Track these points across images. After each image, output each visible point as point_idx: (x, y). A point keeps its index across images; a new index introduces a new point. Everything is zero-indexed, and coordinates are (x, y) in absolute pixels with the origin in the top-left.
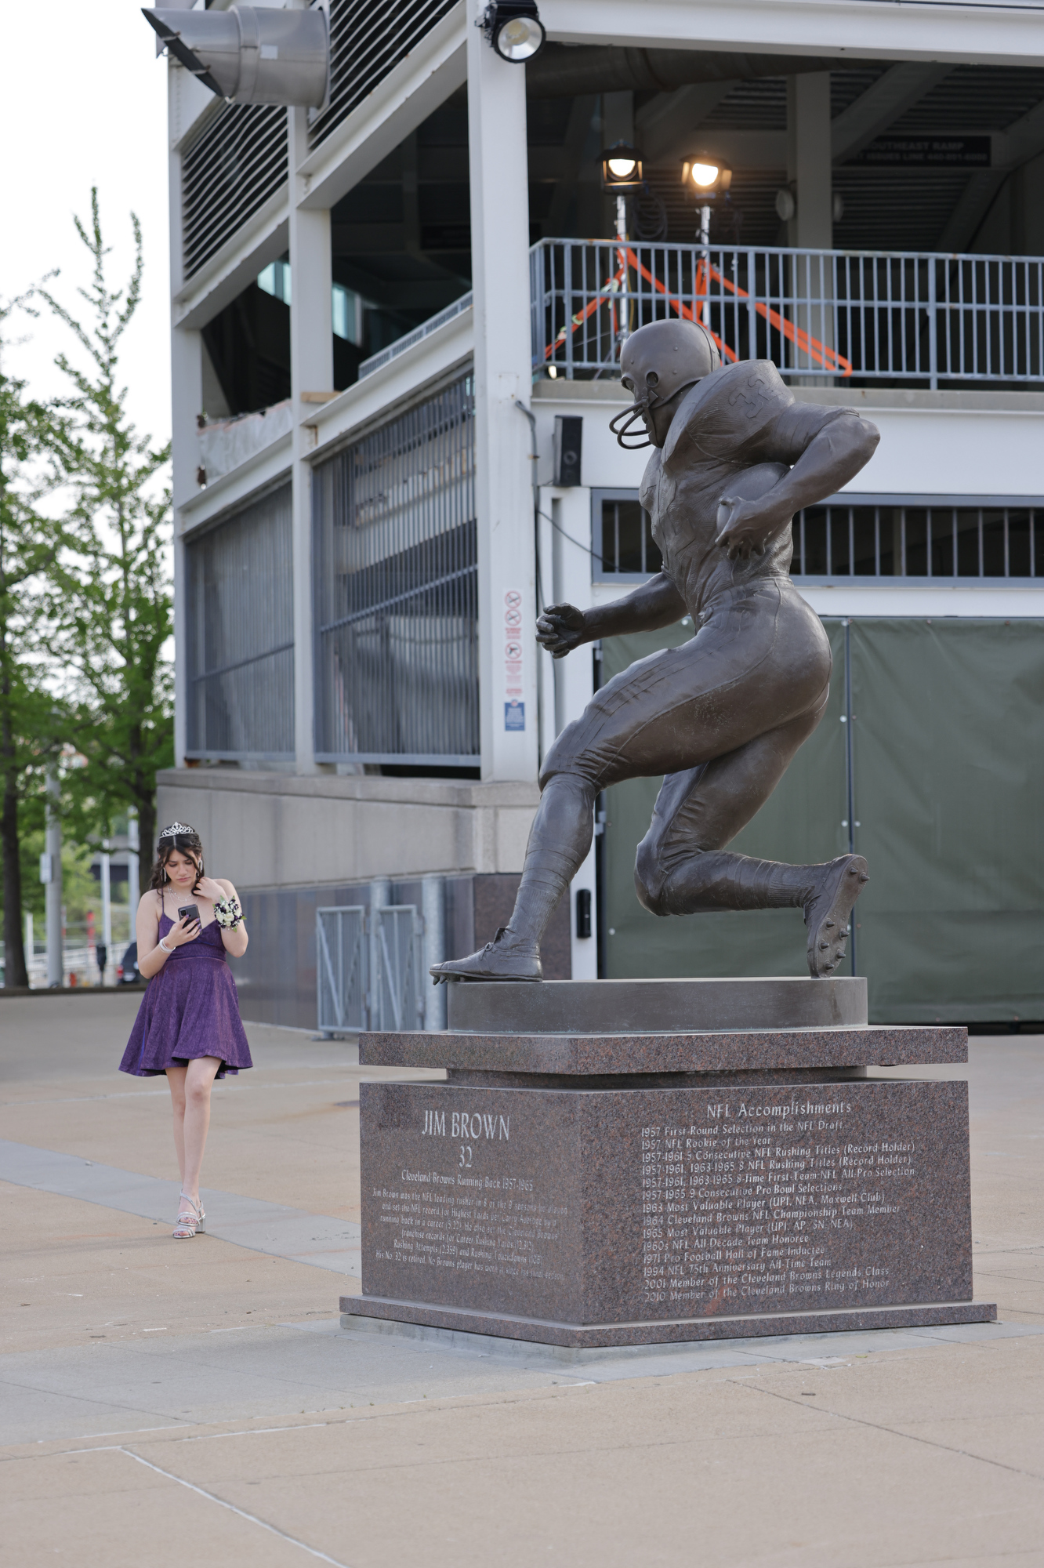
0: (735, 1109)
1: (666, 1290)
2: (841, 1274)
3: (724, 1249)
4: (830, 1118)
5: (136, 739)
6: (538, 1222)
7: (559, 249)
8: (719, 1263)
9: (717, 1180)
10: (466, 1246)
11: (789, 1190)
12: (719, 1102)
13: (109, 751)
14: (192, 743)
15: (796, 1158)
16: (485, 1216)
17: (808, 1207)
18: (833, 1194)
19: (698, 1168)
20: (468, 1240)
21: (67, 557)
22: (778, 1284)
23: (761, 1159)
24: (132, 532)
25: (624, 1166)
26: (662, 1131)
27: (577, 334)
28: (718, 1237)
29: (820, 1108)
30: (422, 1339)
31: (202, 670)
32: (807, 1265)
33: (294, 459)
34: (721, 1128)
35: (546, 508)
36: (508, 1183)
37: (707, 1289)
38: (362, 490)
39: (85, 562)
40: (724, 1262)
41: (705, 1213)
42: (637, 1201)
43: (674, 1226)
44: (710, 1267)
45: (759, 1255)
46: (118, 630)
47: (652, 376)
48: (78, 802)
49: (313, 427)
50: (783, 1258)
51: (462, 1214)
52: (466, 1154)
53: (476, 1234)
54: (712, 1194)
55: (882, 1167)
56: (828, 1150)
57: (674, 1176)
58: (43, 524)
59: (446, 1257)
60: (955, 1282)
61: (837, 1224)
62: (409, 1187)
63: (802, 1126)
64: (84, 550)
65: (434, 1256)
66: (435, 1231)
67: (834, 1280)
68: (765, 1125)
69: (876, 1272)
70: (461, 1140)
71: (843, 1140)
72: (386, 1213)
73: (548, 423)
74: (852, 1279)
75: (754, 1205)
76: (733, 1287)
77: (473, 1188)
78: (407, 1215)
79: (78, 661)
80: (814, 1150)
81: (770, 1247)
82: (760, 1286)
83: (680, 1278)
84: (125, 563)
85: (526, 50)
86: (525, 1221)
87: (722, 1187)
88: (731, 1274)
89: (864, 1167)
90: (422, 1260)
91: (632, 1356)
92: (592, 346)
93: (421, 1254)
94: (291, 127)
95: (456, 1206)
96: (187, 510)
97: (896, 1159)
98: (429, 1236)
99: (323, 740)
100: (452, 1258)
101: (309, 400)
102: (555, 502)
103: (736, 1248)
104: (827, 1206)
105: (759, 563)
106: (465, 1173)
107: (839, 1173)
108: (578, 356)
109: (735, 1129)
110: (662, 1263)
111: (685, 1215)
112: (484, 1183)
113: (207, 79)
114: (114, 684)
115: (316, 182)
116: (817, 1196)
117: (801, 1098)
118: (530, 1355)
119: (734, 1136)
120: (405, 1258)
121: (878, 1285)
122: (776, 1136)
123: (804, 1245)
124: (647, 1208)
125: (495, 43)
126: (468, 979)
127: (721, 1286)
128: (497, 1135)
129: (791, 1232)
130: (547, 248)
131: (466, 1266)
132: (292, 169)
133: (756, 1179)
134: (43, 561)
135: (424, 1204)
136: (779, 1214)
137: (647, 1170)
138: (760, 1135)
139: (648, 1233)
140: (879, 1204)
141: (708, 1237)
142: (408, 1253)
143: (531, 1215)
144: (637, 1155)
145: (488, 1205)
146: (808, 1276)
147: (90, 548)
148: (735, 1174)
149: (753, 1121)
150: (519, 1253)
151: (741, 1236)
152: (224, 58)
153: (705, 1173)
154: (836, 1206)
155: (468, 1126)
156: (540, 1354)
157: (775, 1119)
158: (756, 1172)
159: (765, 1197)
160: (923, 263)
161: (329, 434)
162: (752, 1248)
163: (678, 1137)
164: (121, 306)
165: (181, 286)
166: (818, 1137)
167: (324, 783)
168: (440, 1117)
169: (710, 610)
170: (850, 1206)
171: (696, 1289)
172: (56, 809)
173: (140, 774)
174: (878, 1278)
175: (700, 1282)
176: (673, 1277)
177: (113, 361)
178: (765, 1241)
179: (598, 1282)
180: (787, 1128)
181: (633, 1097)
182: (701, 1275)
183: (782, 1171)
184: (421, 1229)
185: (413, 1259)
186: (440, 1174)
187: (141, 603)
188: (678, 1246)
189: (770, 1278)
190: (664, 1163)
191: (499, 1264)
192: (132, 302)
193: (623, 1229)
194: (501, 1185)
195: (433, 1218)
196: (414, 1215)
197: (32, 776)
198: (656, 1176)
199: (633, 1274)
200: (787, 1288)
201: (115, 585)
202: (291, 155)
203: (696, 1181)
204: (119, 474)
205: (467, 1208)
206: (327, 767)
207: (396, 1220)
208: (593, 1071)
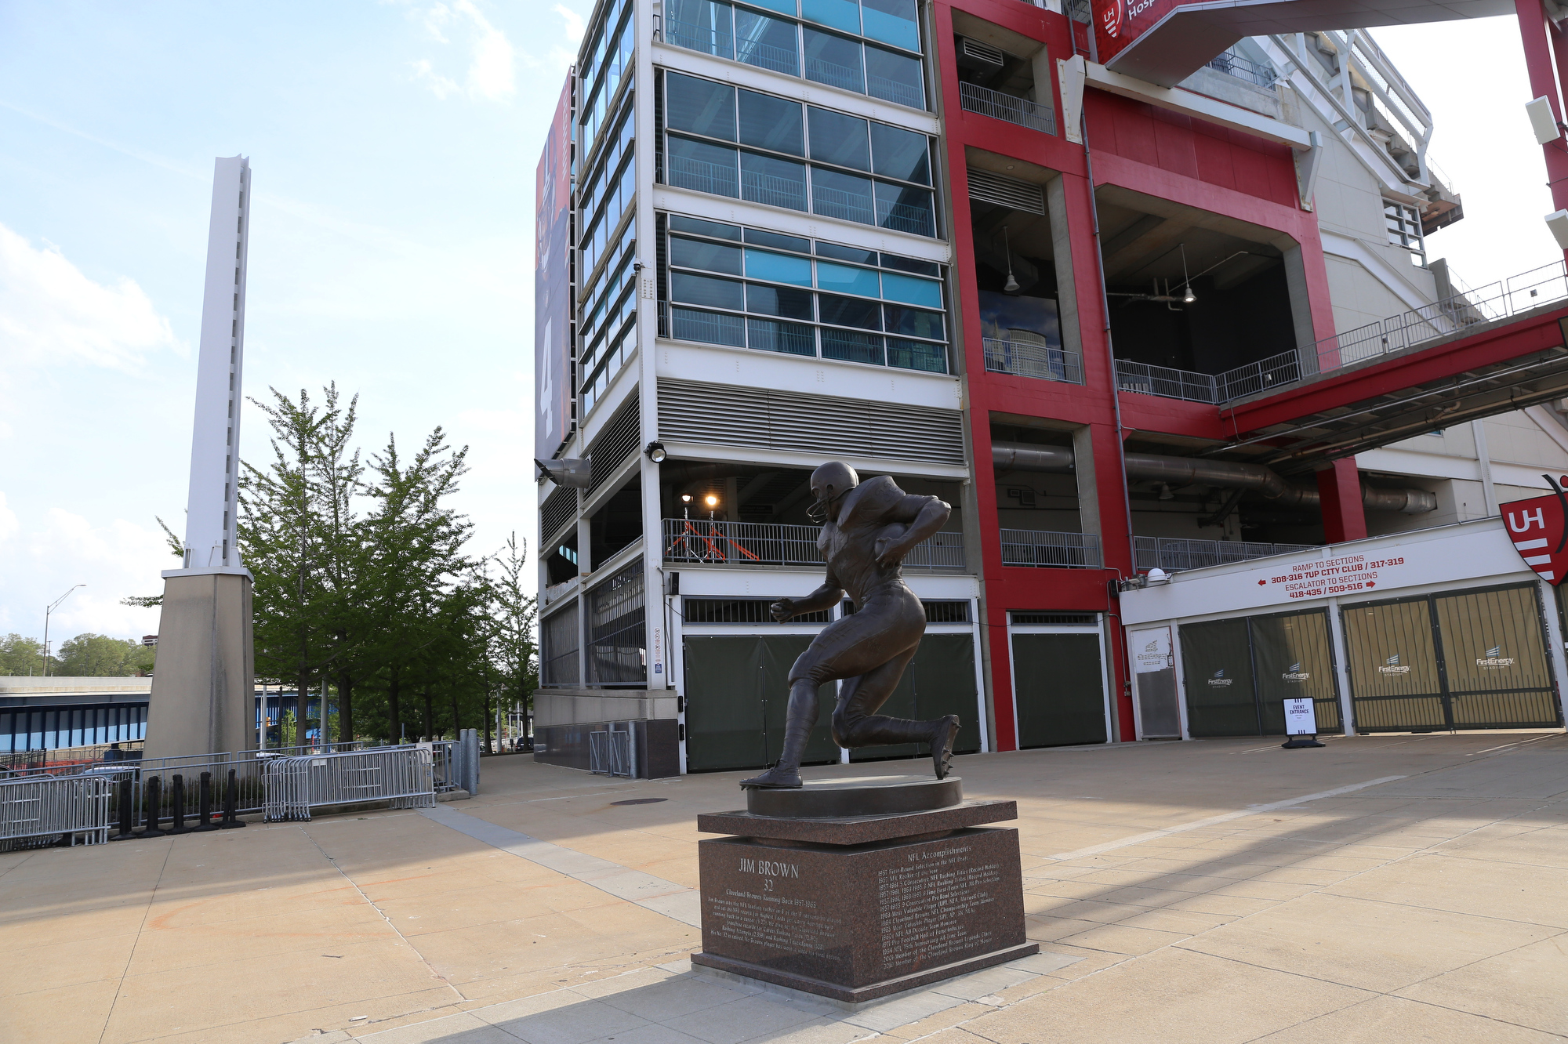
0: (920, 856)
1: (894, 961)
2: (971, 938)
3: (919, 934)
4: (962, 855)
5: (522, 682)
6: (820, 926)
7: (669, 522)
8: (917, 941)
9: (915, 896)
10: (770, 934)
11: (947, 896)
12: (914, 852)
13: (514, 685)
14: (544, 681)
15: (949, 879)
16: (783, 919)
17: (956, 904)
18: (965, 896)
19: (905, 890)
20: (772, 931)
21: (503, 631)
22: (944, 948)
23: (933, 881)
24: (522, 624)
25: (871, 894)
26: (888, 871)
27: (675, 548)
28: (916, 927)
29: (957, 850)
30: (745, 984)
31: (547, 659)
32: (956, 936)
33: (578, 593)
34: (915, 867)
35: (667, 601)
36: (798, 902)
37: (912, 957)
38: (600, 602)
39: (508, 633)
40: (920, 940)
41: (909, 915)
42: (878, 913)
43: (896, 924)
44: (914, 944)
45: (935, 934)
46: (517, 652)
47: (830, 487)
48: (506, 700)
49: (585, 583)
50: (946, 934)
51: (766, 916)
52: (769, 884)
53: (777, 928)
54: (912, 904)
55: (986, 878)
56: (962, 873)
57: (895, 896)
58: (496, 622)
59: (757, 939)
60: (1018, 934)
61: (968, 911)
62: (732, 899)
63: (951, 861)
64: (508, 629)
65: (749, 937)
66: (749, 923)
67: (968, 942)
68: (934, 863)
69: (986, 934)
70: (764, 876)
71: (968, 865)
72: (717, 911)
73: (667, 574)
74: (976, 940)
75: (932, 906)
76: (924, 953)
77: (774, 903)
78: (730, 913)
79: (506, 660)
80: (956, 873)
81: (940, 929)
82: (936, 951)
83: (900, 953)
84: (519, 633)
85: (660, 459)
86: (811, 924)
87: (917, 899)
88: (923, 946)
89: (978, 879)
90: (741, 939)
91: (881, 1003)
92: (680, 552)
93: (740, 935)
94: (578, 495)
95: (762, 911)
96: (542, 612)
97: (991, 873)
98: (745, 926)
99: (588, 679)
100: (761, 939)
101: (584, 575)
102: (670, 600)
103: (924, 932)
104: (964, 902)
105: (892, 572)
106: (768, 894)
107: (968, 884)
108: (675, 555)
109: (921, 866)
110: (891, 946)
111: (900, 917)
112: (781, 901)
113: (554, 480)
114: (516, 666)
115: (586, 511)
116: (959, 897)
117: (950, 846)
118: (821, 1003)
119: (921, 870)
120: (729, 936)
121: (987, 941)
122: (939, 868)
123: (955, 925)
124: (883, 916)
125: (650, 457)
126: (762, 788)
127: (919, 954)
128: (789, 874)
129: (949, 919)
130: (665, 521)
131: (771, 945)
132: (578, 507)
133: (932, 892)
134: (496, 632)
135: (741, 908)
136: (943, 910)
137: (882, 895)
138: (933, 868)
139: (884, 930)
140: (985, 898)
141: (911, 928)
142: (731, 933)
143: (815, 921)
144: (877, 887)
145: (785, 913)
146: (957, 942)
147: (510, 629)
148: (922, 891)
149: (929, 861)
150: (807, 942)
151: (927, 925)
152: (559, 473)
153: (909, 893)
154: (967, 902)
155: (770, 869)
156: (828, 1003)
157: (939, 859)
158: (932, 889)
159: (936, 902)
160: (779, 527)
161: (590, 585)
162: (932, 930)
163: (896, 874)
164: (520, 563)
165: (541, 547)
166: (958, 866)
167: (589, 692)
168: (751, 863)
169: (870, 596)
170: (973, 901)
171: (908, 958)
172: (500, 701)
173: (523, 691)
174: (987, 938)
175: (909, 954)
176: (896, 953)
177: (517, 578)
178: (937, 926)
179: (861, 962)
180: (944, 863)
181: (874, 854)
182: (910, 950)
183: (943, 887)
184: (739, 922)
185: (735, 937)
186: (752, 893)
187: (524, 644)
188: (898, 935)
189: (940, 946)
190: (889, 889)
191: (793, 946)
192: (522, 562)
193: (872, 930)
194: (793, 903)
195: (747, 916)
196: (735, 914)
197: (493, 693)
198: (886, 897)
199: (878, 954)
200: (948, 950)
201: (517, 639)
202: (578, 503)
203: (905, 897)
204: (518, 608)
205: (771, 914)
206: (589, 687)
207: (723, 915)
208: (854, 842)
